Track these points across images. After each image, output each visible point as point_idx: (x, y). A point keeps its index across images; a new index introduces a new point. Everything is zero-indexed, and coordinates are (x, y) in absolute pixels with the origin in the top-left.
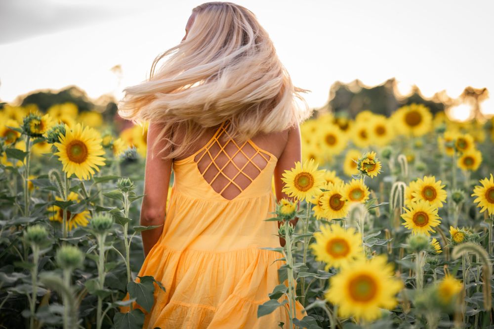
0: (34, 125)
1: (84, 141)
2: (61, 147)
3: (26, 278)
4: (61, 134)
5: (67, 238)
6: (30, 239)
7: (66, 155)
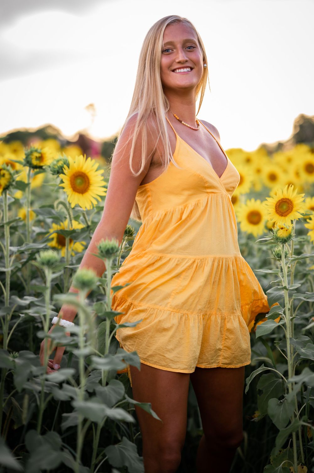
0: (35, 157)
1: (86, 172)
2: (65, 178)
3: (38, 301)
4: (65, 166)
5: (70, 265)
6: (43, 264)
7: (70, 186)
